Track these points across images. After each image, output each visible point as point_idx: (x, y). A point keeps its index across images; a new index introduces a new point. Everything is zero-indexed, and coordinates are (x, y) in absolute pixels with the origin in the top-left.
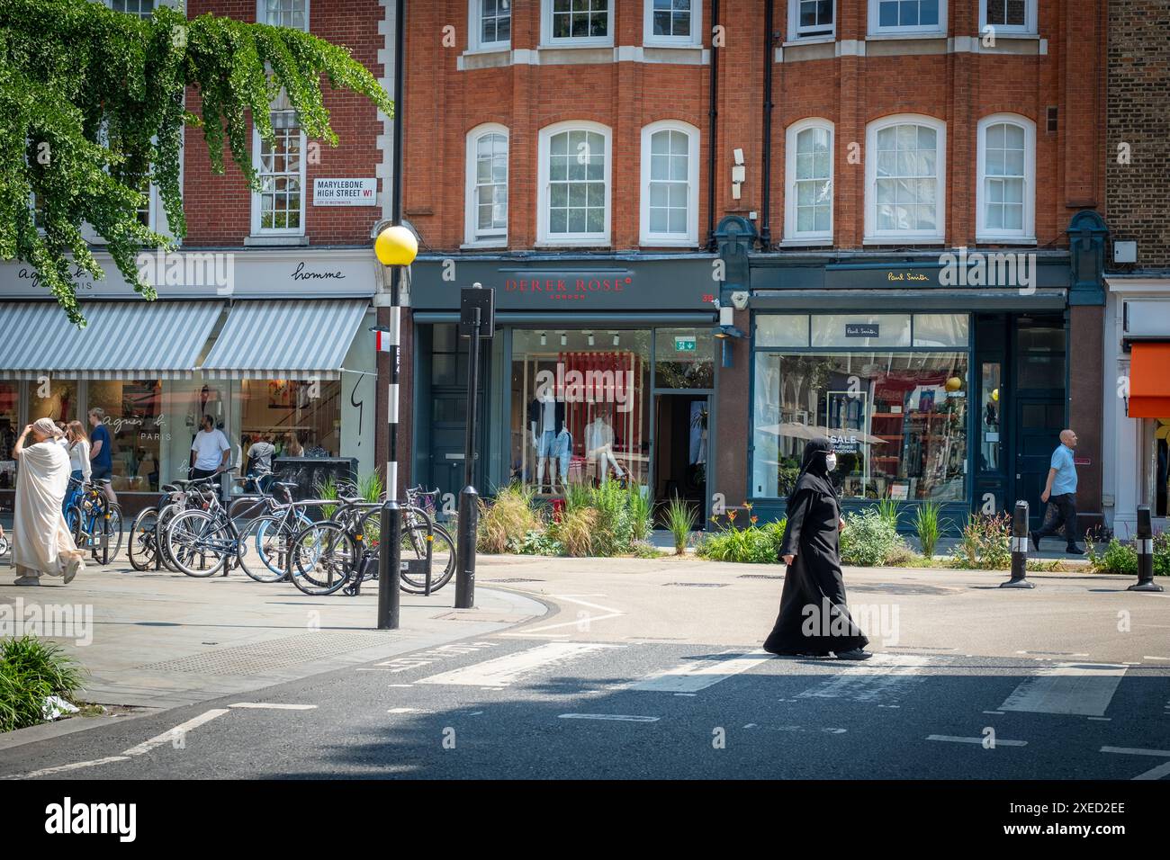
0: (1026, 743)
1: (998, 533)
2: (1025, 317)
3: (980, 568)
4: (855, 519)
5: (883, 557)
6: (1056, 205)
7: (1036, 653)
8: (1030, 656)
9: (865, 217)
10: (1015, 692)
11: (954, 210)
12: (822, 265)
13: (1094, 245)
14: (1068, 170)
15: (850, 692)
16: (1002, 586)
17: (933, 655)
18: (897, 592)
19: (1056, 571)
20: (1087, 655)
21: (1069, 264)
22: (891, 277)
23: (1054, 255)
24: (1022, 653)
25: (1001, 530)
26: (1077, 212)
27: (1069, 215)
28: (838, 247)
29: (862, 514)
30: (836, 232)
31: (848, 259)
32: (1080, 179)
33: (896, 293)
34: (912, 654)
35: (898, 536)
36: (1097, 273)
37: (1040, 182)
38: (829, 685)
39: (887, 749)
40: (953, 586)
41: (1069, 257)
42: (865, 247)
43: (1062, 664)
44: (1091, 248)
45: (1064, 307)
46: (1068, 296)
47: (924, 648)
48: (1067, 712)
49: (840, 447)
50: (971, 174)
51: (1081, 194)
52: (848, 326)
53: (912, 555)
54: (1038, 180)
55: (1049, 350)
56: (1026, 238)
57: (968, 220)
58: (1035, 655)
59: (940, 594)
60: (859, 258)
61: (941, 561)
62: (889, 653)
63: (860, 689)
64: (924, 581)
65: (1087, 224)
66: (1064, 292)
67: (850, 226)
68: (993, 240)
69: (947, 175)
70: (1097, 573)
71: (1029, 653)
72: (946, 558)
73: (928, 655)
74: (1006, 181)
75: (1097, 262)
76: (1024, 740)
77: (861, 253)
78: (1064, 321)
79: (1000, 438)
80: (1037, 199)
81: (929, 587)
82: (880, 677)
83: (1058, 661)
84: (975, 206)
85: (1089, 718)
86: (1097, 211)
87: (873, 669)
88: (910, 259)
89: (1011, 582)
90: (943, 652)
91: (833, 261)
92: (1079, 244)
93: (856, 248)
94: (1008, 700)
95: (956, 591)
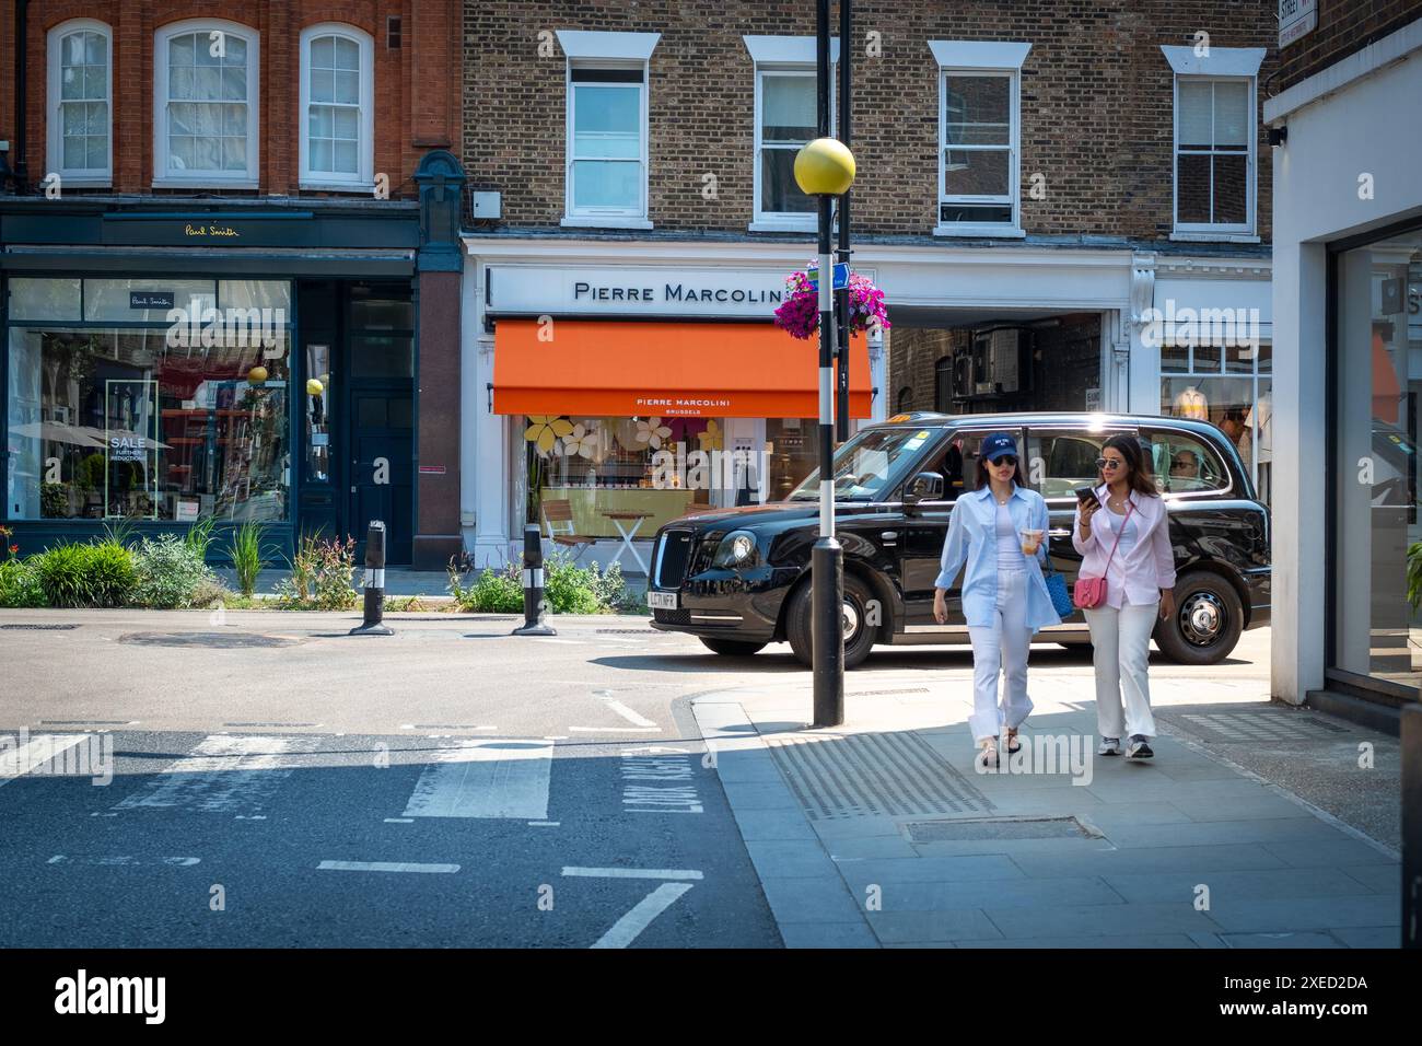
0: (458, 867)
1: (337, 562)
2: (363, 286)
3: (315, 609)
4: (150, 548)
5: (188, 597)
6: (400, 144)
7: (428, 727)
8: (421, 732)
9: (155, 152)
10: (417, 786)
11: (271, 145)
12: (97, 214)
13: (449, 195)
14: (415, 100)
15: (190, 797)
16: (352, 633)
17: (292, 735)
18: (218, 644)
19: (411, 611)
20: (495, 728)
21: (417, 218)
22: (189, 231)
23: (398, 207)
24: (407, 728)
25: (342, 559)
26: (426, 153)
27: (417, 156)
28: (119, 191)
29: (160, 541)
30: (117, 170)
31: (132, 206)
32: (430, 110)
33: (197, 252)
34: (262, 735)
35: (206, 569)
36: (453, 231)
37: (380, 113)
38: (158, 787)
39: (266, 889)
40: (289, 634)
41: (417, 210)
42: (156, 191)
43: (466, 743)
44: (445, 198)
45: (411, 273)
46: (416, 259)
47: (276, 725)
48: (497, 815)
49: (124, 452)
50: (292, 99)
51: (432, 131)
52: (133, 294)
53: (227, 592)
54: (377, 110)
55: (391, 328)
56: (363, 184)
57: (289, 159)
58: (429, 730)
59: (275, 646)
60: (146, 205)
61: (263, 600)
62: (231, 735)
63: (204, 791)
64: (248, 628)
65: (440, 169)
66: (412, 255)
67: (134, 162)
68: (322, 186)
69: (261, 100)
70: (464, 611)
71: (417, 727)
72: (269, 596)
73: (285, 735)
74: (338, 109)
75: (452, 218)
76: (453, 862)
77: (149, 199)
78: (412, 292)
79: (330, 442)
80: (375, 134)
81: (259, 637)
82: (227, 773)
83: (459, 738)
84: (297, 141)
85: (530, 823)
86: (451, 152)
87: (214, 759)
88: (214, 208)
89: (364, 627)
90: (303, 730)
91: (113, 208)
92: (430, 194)
93: (143, 192)
94: (411, 800)
95: (295, 642)
